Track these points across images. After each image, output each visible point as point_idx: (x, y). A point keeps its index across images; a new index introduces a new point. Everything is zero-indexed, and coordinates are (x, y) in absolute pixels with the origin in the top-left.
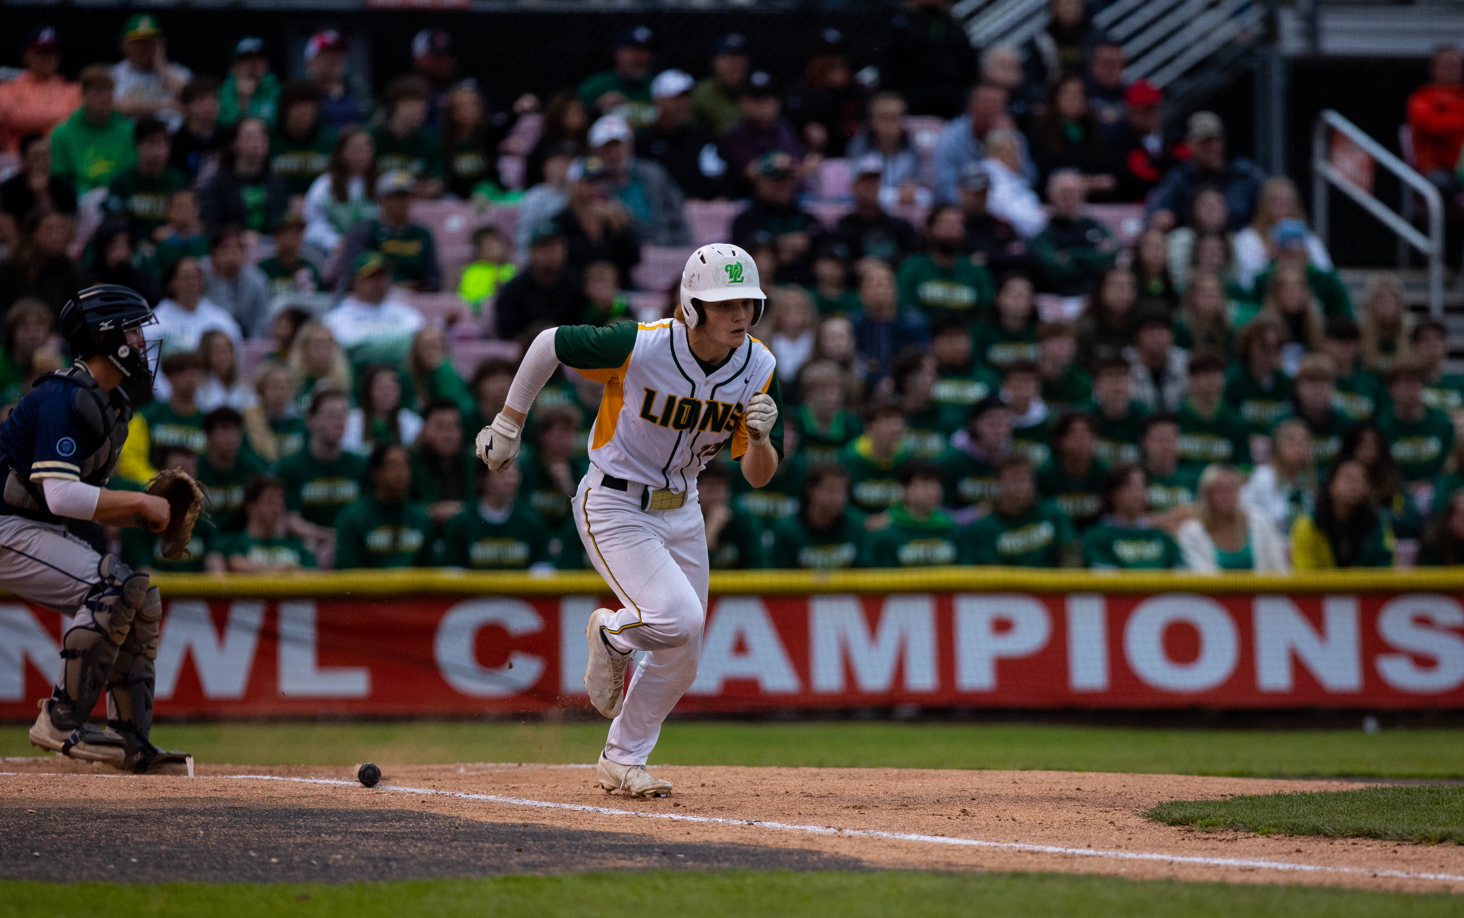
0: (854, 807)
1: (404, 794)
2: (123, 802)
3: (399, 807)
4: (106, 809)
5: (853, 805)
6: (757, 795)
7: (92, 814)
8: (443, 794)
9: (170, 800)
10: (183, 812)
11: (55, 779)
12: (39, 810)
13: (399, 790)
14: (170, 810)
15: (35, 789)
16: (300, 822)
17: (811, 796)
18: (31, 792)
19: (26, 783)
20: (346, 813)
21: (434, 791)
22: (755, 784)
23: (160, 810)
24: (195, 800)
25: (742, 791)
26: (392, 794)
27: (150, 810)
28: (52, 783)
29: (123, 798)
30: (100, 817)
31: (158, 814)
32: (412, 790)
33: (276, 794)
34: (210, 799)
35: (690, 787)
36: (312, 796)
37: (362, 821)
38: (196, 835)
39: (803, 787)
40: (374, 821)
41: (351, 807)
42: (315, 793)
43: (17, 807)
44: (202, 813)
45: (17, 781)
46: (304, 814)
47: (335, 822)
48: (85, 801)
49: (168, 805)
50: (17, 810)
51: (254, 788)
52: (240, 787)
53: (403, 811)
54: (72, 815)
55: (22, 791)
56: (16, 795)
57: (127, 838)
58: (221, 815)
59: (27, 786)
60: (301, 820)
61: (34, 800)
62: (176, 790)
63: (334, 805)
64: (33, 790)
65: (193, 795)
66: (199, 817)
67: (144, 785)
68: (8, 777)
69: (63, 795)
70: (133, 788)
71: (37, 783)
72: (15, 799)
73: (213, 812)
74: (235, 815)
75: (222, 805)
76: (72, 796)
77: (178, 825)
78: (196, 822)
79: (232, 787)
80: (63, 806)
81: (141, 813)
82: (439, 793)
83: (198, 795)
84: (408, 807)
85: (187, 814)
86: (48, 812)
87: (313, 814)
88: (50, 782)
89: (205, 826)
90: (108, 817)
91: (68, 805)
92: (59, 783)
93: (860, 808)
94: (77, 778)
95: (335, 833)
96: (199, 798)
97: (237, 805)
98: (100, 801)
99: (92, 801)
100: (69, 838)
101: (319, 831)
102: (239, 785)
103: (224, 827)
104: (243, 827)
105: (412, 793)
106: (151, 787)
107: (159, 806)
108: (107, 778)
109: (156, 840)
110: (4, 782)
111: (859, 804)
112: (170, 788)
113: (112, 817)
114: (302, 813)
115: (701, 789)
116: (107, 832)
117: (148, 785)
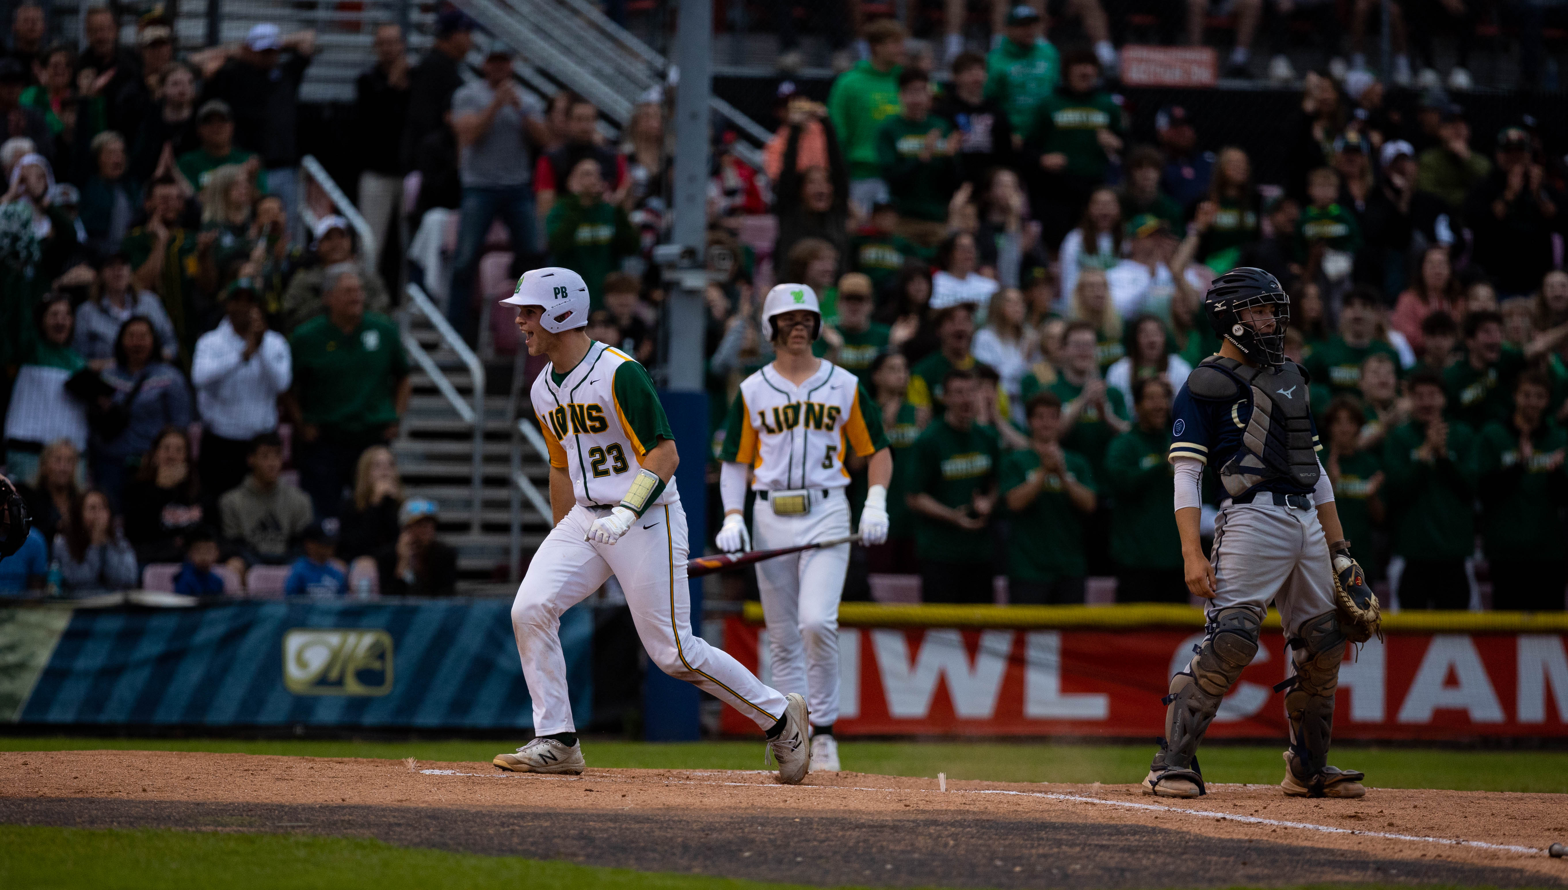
0: (1555, 829)
1: (1138, 810)
2: (880, 814)
3: (1133, 822)
4: (864, 819)
5: (1553, 827)
6: (1465, 817)
7: (850, 823)
8: (1175, 811)
9: (924, 812)
10: (935, 823)
11: (818, 791)
12: (802, 819)
13: (1134, 807)
14: (922, 822)
16: (1043, 834)
17: (1515, 818)
18: (795, 804)
19: (790, 794)
20: (1085, 826)
21: (1167, 808)
22: (1463, 807)
23: (913, 821)
24: (945, 812)
25: (1451, 812)
26: (1127, 810)
27: (905, 821)
28: (815, 794)
29: (880, 810)
30: (858, 826)
31: (912, 825)
32: (1146, 807)
33: (1020, 809)
34: (959, 812)
35: (1403, 808)
36: (1054, 811)
37: (1099, 835)
38: (946, 845)
39: (1508, 810)
40: (1110, 835)
41: (1090, 821)
42: (1056, 808)
43: (782, 817)
44: (953, 825)
46: (1046, 828)
47: (1074, 834)
48: (845, 812)
49: (921, 817)
50: (782, 819)
51: (1001, 802)
52: (988, 801)
53: (1138, 826)
54: (832, 824)
55: (786, 803)
56: (781, 806)
57: (882, 847)
58: (969, 826)
59: (791, 797)
60: (1044, 832)
61: (798, 811)
62: (929, 804)
63: (1074, 819)
64: (797, 801)
65: (944, 808)
66: (949, 828)
67: (899, 798)
68: (774, 788)
69: (825, 805)
70: (889, 800)
71: (801, 794)
72: (781, 809)
73: (961, 824)
74: (983, 827)
75: (970, 817)
76: (833, 807)
77: (930, 835)
78: (946, 833)
79: (981, 801)
80: (824, 816)
81: (897, 823)
82: (1171, 810)
83: (949, 808)
84: (1142, 823)
85: (938, 825)
86: (810, 823)
87: (1054, 827)
88: (813, 793)
89: (954, 836)
90: (865, 827)
91: (829, 815)
92: (821, 795)
93: (1561, 830)
94: (838, 790)
95: (1072, 845)
96: (950, 810)
97: (984, 817)
98: (858, 811)
99: (851, 812)
100: (829, 845)
101: (1059, 843)
102: (986, 799)
103: (972, 838)
104: (990, 838)
105: (1146, 809)
106: (906, 800)
107: (913, 817)
108: (865, 790)
109: (909, 848)
110: (770, 793)
111: (1560, 826)
112: (923, 802)
113: (870, 826)
114: (1044, 826)
115: (1413, 810)
116: (865, 841)
117: (903, 798)
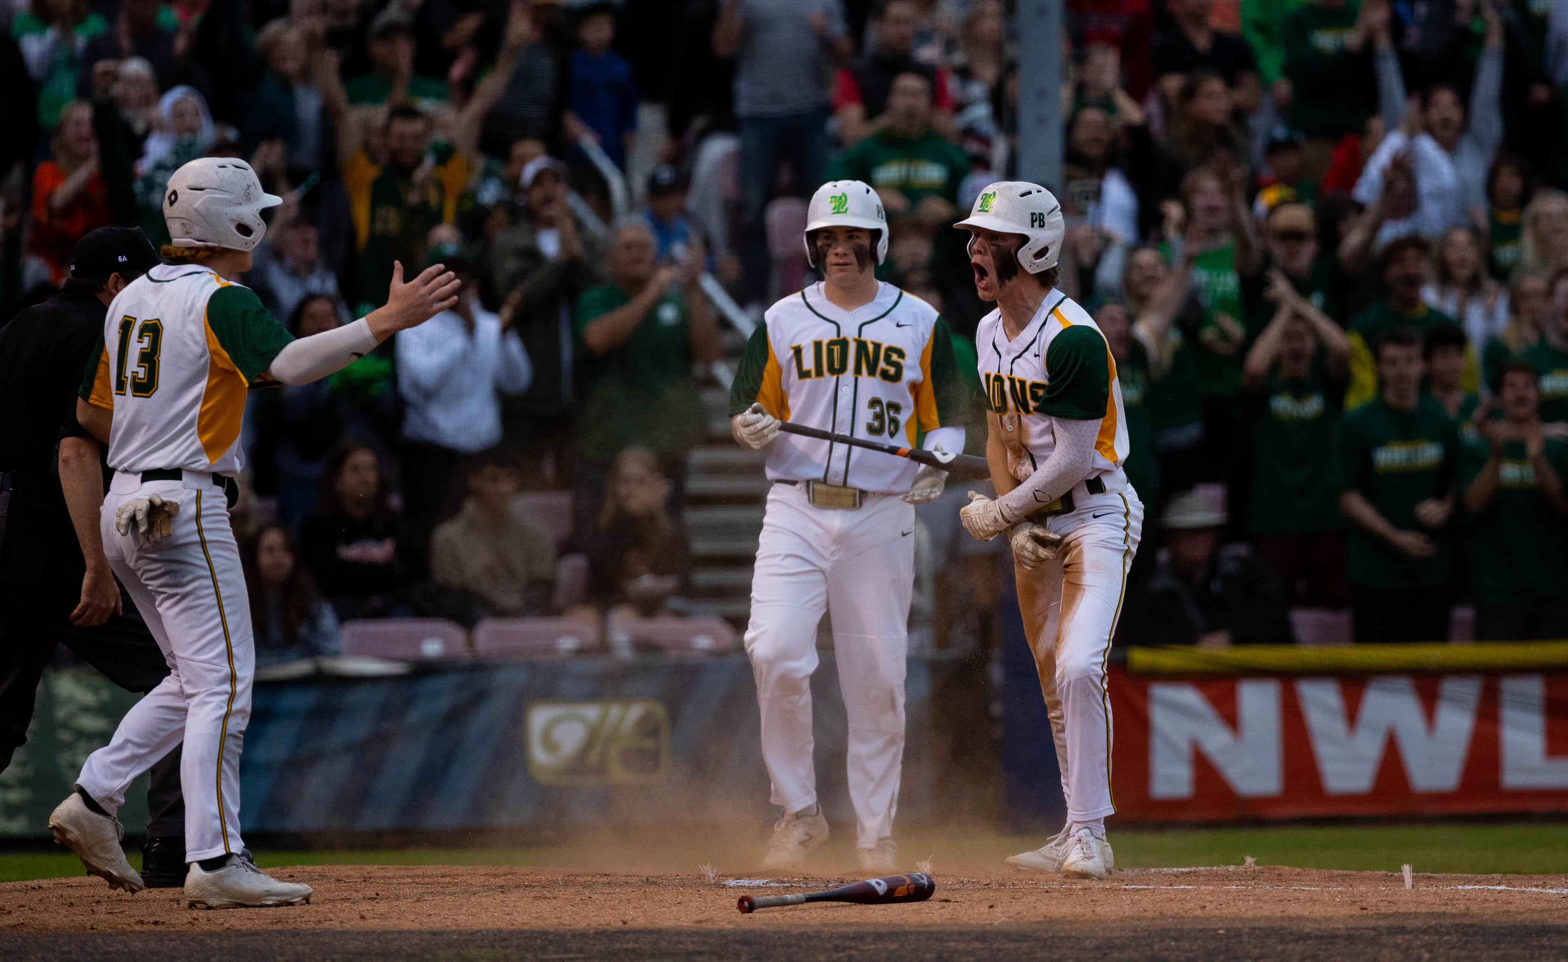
2: (1328, 919)
4: (1308, 926)
7: (1292, 934)
9: (1387, 916)
10: (1402, 930)
11: (1245, 893)
12: (1227, 930)
14: (1385, 928)
15: (1221, 905)
18: (1217, 909)
19: (1209, 898)
23: (1374, 929)
24: (1416, 915)
27: (1362, 928)
28: (1242, 897)
29: (1328, 915)
30: (1303, 937)
31: (1372, 933)
33: (1512, 908)
34: (1433, 915)
36: (1557, 910)
42: (1560, 906)
43: (1201, 927)
44: (1425, 932)
45: (1198, 896)
46: (1548, 932)
48: (1283, 919)
49: (1383, 923)
50: (1201, 931)
51: (1486, 900)
52: (1469, 899)
54: (1268, 934)
55: (1205, 907)
56: (1199, 912)
58: (1448, 933)
59: (1211, 902)
60: (1545, 939)
61: (1221, 918)
62: (1391, 904)
64: (1219, 906)
65: (1413, 910)
66: (1421, 936)
67: (1352, 899)
68: (1188, 891)
69: (1255, 911)
70: (1340, 902)
71: (1224, 898)
72: (1198, 917)
73: (1436, 931)
74: (1465, 934)
75: (1448, 922)
76: (1267, 913)
77: (1397, 946)
78: (1418, 943)
79: (1459, 899)
80: (1256, 925)
81: (1352, 932)
83: (1419, 910)
85: (1406, 933)
86: (1238, 934)
87: (1558, 930)
88: (1239, 896)
89: (1430, 947)
90: (1311, 938)
91: (1262, 924)
92: (1250, 898)
94: (1271, 892)
96: (1420, 913)
97: (1466, 921)
98: (1301, 918)
99: (1290, 919)
102: (1467, 897)
103: (1453, 948)
104: (1476, 949)
106: (1361, 901)
107: (1372, 923)
108: (1307, 890)
110: (1183, 897)
112: (1384, 902)
113: (1317, 937)
114: (1545, 930)
117: (1357, 899)
